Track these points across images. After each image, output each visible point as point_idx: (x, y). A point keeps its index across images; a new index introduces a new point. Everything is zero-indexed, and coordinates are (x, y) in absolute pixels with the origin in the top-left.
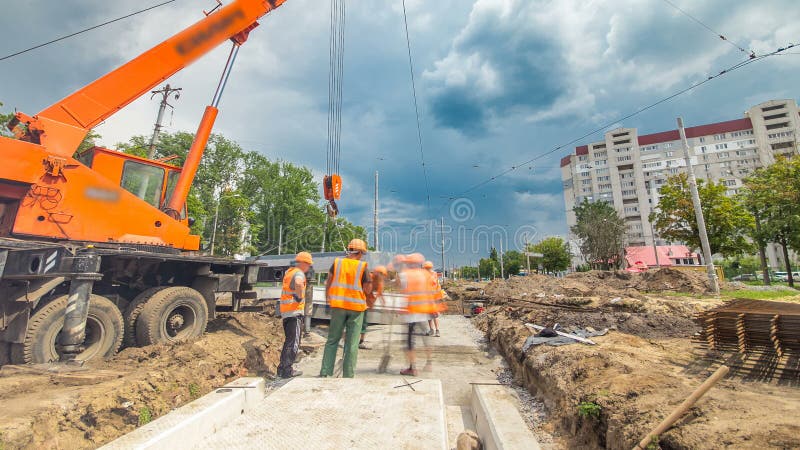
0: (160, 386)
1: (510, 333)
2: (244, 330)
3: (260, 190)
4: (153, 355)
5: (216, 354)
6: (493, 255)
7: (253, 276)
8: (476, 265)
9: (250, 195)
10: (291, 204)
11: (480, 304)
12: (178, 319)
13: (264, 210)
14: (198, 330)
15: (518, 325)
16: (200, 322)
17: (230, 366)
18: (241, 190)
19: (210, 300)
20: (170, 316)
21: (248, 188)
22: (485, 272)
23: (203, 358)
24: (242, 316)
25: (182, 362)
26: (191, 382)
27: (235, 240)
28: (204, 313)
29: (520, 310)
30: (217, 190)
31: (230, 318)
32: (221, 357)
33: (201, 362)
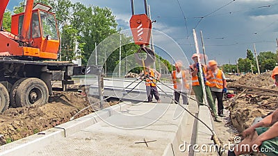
0: (19, 128)
1: (245, 114)
2: (69, 103)
3: (83, 24)
4: (20, 113)
5: (49, 114)
6: (250, 55)
7: (70, 72)
8: (235, 63)
9: (77, 27)
10: (101, 30)
11: (232, 92)
12: (34, 95)
13: (86, 34)
14: (44, 101)
15: (253, 108)
16: (44, 97)
17: (56, 121)
18: (73, 25)
19: (49, 85)
20: (30, 93)
21: (76, 24)
22: (244, 68)
23: (42, 116)
24: (69, 94)
25: (32, 117)
26: (34, 128)
27: (72, 52)
28: (46, 92)
29: (258, 97)
30: (61, 26)
31: (63, 95)
32: (51, 116)
33: (41, 118)
